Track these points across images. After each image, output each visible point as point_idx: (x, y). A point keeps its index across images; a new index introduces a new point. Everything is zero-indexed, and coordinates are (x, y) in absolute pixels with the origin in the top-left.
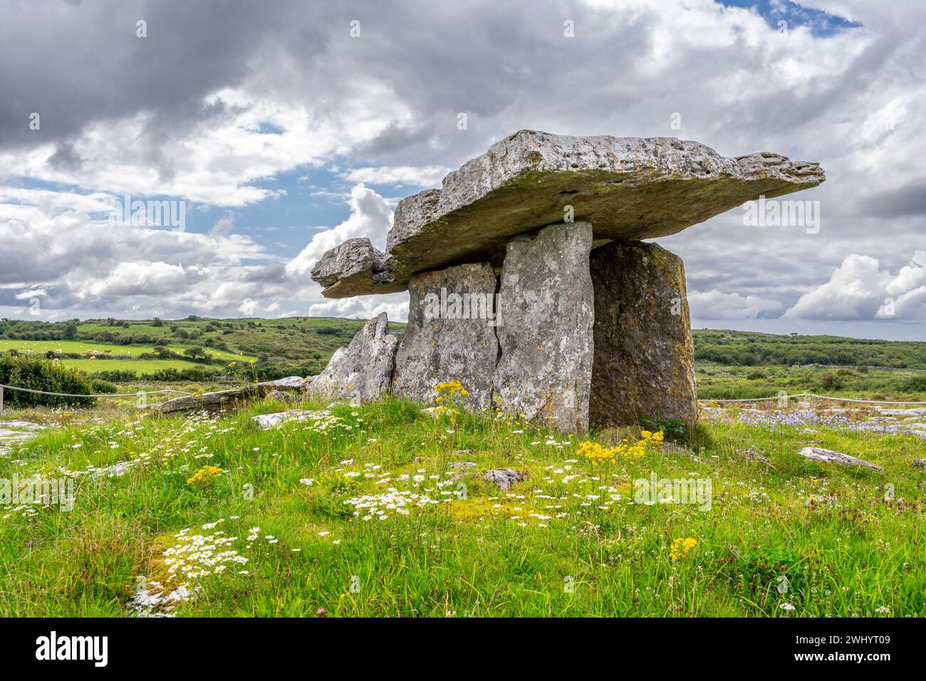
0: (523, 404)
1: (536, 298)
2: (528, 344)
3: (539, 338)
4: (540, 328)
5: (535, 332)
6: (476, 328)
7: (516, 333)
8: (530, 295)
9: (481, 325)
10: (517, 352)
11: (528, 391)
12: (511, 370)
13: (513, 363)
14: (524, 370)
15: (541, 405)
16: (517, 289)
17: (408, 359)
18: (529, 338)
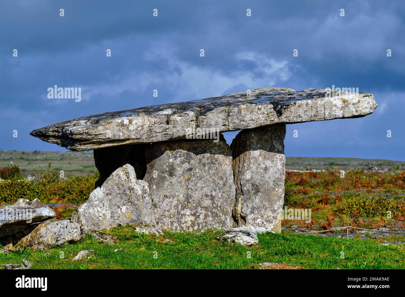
0: (265, 223)
1: (272, 165)
2: (268, 190)
3: (273, 186)
4: (274, 181)
5: (271, 184)
6: (222, 179)
7: (259, 184)
8: (268, 163)
9: (226, 178)
10: (260, 194)
11: (269, 215)
12: (256, 204)
13: (257, 200)
14: (263, 204)
15: (276, 223)
16: (260, 159)
17: (165, 196)
18: (268, 187)
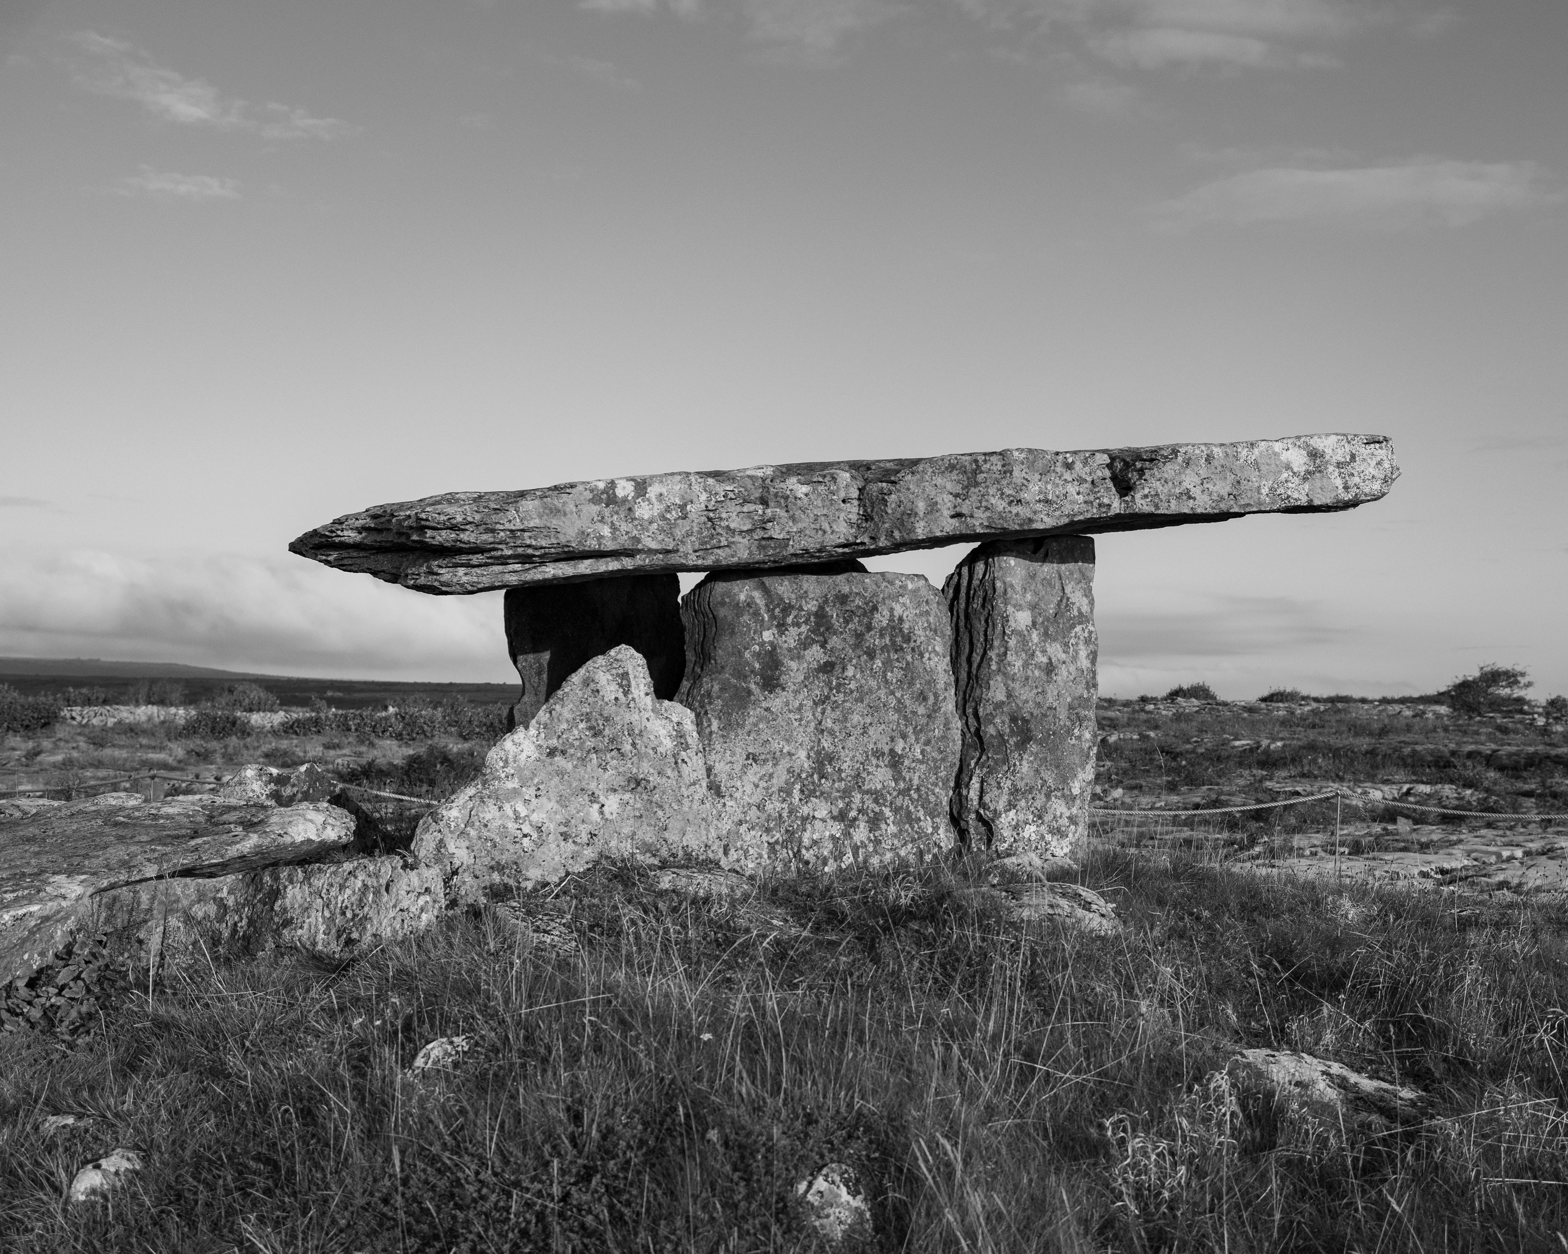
0: (1048, 837)
1: (1063, 656)
2: (1054, 734)
3: (1068, 723)
4: (1071, 707)
5: (1063, 714)
6: (925, 699)
7: (1032, 714)
8: (1055, 650)
9: (936, 696)
10: (1033, 747)
11: (1058, 814)
12: (1022, 779)
13: (1025, 768)
14: (1041, 779)
15: (1077, 835)
16: (1035, 637)
17: (748, 758)
18: (1055, 723)
